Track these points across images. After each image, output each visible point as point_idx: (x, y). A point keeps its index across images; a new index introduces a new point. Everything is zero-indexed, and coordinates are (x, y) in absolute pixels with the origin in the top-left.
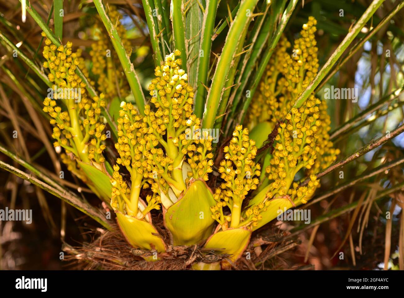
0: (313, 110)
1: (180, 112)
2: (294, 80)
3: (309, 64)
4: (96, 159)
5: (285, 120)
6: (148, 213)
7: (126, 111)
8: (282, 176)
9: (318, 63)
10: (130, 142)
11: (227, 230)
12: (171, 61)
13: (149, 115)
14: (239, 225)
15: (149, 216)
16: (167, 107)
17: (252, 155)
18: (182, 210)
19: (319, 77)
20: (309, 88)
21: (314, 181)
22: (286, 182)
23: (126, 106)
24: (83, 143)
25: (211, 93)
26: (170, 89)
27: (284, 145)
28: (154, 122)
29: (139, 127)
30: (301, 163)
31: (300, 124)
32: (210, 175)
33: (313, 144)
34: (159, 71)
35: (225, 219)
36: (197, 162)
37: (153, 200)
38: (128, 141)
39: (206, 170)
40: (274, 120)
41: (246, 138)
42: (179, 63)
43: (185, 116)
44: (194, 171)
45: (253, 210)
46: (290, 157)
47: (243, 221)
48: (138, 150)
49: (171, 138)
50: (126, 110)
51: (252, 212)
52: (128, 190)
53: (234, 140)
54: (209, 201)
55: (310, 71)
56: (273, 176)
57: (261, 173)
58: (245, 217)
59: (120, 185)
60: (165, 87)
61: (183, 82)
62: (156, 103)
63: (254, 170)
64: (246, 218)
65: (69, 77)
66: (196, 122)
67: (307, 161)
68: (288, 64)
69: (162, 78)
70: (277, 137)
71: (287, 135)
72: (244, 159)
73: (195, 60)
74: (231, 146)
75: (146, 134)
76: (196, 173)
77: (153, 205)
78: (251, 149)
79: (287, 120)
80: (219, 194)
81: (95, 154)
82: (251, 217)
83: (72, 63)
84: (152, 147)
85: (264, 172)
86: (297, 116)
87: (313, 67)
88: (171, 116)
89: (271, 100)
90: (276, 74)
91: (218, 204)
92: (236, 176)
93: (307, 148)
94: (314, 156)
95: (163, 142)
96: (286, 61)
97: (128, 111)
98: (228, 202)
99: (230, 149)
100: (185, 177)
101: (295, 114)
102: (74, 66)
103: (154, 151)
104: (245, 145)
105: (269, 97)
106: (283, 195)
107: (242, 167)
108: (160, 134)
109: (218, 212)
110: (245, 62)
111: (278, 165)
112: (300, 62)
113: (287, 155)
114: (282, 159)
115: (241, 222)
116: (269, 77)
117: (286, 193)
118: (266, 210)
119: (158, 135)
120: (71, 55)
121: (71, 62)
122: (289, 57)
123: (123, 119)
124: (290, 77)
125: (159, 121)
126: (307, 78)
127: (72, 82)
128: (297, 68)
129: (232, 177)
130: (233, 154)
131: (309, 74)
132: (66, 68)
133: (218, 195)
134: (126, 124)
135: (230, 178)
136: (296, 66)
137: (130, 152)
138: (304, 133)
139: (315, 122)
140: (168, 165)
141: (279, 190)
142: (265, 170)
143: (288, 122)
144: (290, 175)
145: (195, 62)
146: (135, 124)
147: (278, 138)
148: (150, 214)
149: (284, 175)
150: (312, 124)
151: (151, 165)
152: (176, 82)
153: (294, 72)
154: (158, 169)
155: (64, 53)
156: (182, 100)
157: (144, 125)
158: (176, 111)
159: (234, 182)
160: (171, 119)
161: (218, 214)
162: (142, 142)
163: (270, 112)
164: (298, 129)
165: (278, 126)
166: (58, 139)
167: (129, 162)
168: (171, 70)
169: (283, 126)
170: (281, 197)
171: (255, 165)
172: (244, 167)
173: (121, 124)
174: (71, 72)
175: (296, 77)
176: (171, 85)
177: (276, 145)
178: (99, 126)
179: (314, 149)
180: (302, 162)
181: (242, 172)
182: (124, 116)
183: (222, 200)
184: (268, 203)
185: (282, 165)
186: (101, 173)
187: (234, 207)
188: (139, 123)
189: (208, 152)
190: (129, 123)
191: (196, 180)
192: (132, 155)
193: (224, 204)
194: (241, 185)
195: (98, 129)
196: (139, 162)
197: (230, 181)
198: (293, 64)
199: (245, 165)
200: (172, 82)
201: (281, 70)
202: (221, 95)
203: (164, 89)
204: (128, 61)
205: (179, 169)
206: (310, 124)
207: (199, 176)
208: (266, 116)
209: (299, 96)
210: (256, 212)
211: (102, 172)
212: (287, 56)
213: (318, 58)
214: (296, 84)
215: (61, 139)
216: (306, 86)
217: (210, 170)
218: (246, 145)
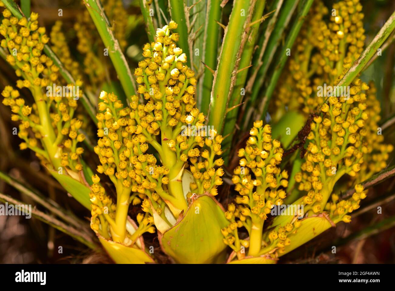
0: (358, 99)
1: (177, 105)
2: (332, 57)
3: (352, 37)
4: (71, 166)
5: (320, 113)
6: (139, 237)
7: (108, 104)
8: (316, 188)
9: (365, 34)
10: (112, 145)
11: (244, 258)
12: (164, 36)
13: (137, 109)
14: (260, 251)
15: (140, 241)
16: (159, 99)
17: (276, 161)
18: (183, 235)
19: (367, 54)
20: (354, 69)
21: (360, 193)
22: (322, 196)
23: (107, 96)
24: (55, 145)
25: (217, 77)
26: (163, 75)
27: (320, 145)
28: (143, 119)
29: (125, 125)
30: (342, 168)
31: (341, 117)
32: (219, 188)
33: (359, 143)
34: (148, 51)
35: (241, 244)
36: (203, 171)
37: (145, 221)
38: (111, 143)
39: (214, 181)
40: (307, 110)
41: (267, 138)
42: (175, 39)
43: (185, 109)
44: (198, 183)
45: (278, 233)
46: (328, 163)
47: (265, 246)
48: (123, 156)
49: (165, 140)
50: (107, 102)
51: (276, 236)
52: (113, 207)
53: (252, 140)
54: (220, 222)
55: (354, 45)
56: (304, 186)
57: (288, 183)
58: (268, 240)
59: (102, 201)
60: (157, 72)
61: (180, 65)
62: (145, 93)
63: (279, 179)
64: (269, 243)
65: (33, 59)
66: (199, 118)
67: (351, 166)
68: (324, 37)
69: (152, 59)
70: (309, 135)
71: (323, 133)
72: (265, 166)
73: (201, 34)
74: (247, 149)
75: (134, 135)
76: (201, 186)
77: (145, 228)
78: (275, 152)
79: (323, 112)
80: (232, 211)
81: (70, 160)
82: (275, 242)
83: (39, 41)
84: (140, 152)
85: (293, 182)
86: (337, 108)
87: (357, 39)
88: (165, 111)
89: (302, 84)
90: (310, 48)
91: (232, 225)
92: (255, 189)
93: (350, 149)
94: (360, 159)
95: (155, 144)
96: (322, 33)
97: (111, 104)
98: (246, 221)
99: (246, 153)
100: (187, 190)
101: (333, 105)
102: (41, 44)
103: (142, 158)
104: (266, 148)
105: (300, 79)
106: (319, 212)
107: (263, 176)
108: (152, 135)
109: (231, 235)
110: (268, 34)
111: (312, 172)
112: (340, 33)
113: (323, 160)
114: (316, 164)
115: (263, 247)
116: (301, 53)
117: (322, 209)
118: (296, 232)
119: (149, 136)
120: (37, 29)
121: (37, 40)
122: (324, 27)
123: (104, 114)
124: (327, 53)
125: (150, 118)
126: (349, 54)
127: (38, 66)
128: (336, 42)
129: (250, 190)
130: (251, 159)
131: (352, 49)
132: (29, 47)
133: (231, 213)
134: (108, 121)
135: (247, 192)
136: (336, 39)
137: (114, 158)
138: (347, 130)
139: (361, 114)
140: (162, 176)
141: (313, 205)
142: (295, 178)
143: (325, 115)
144: (327, 185)
145: (201, 37)
146: (120, 120)
147: (311, 137)
148: (142, 238)
149: (319, 187)
150: (357, 118)
151: (140, 176)
152: (171, 65)
153: (333, 47)
154: (149, 181)
155: (28, 28)
156: (179, 89)
157: (131, 122)
158: (171, 104)
159: (252, 197)
160: (166, 115)
161: (231, 238)
162: (129, 144)
163: (301, 100)
164: (338, 124)
165: (311, 120)
166: (26, 139)
167: (112, 170)
168: (165, 48)
169: (318, 120)
170: (316, 215)
171: (281, 172)
172: (266, 177)
173: (101, 121)
174: (36, 53)
175: (335, 54)
176: (165, 70)
177: (309, 146)
178: (75, 122)
179: (359, 149)
180: (344, 167)
181: (262, 183)
182: (105, 111)
183: (237, 219)
184: (297, 224)
185: (316, 173)
186: (80, 184)
187: (253, 229)
188: (124, 120)
189: (217, 157)
190: (112, 120)
191: (201, 196)
192: (117, 163)
193: (240, 224)
194: (261, 201)
195: (73, 127)
196: (125, 172)
197: (246, 195)
198: (331, 36)
199: (267, 174)
200: (166, 65)
201: (316, 44)
202: (232, 80)
203: (155, 74)
204: (110, 37)
205: (178, 180)
206: (355, 117)
207: (205, 189)
208: (295, 103)
209: (339, 80)
210: (283, 236)
211: (81, 182)
212: (323, 26)
213: (364, 27)
214: (335, 63)
215: (30, 139)
216: (348, 66)
217: (219, 182)
218: (268, 147)
